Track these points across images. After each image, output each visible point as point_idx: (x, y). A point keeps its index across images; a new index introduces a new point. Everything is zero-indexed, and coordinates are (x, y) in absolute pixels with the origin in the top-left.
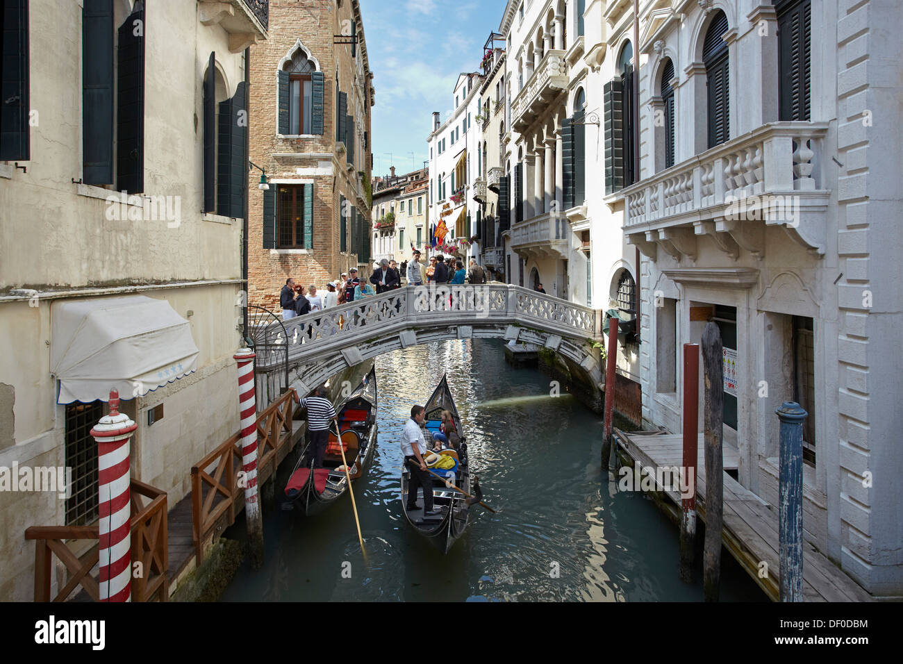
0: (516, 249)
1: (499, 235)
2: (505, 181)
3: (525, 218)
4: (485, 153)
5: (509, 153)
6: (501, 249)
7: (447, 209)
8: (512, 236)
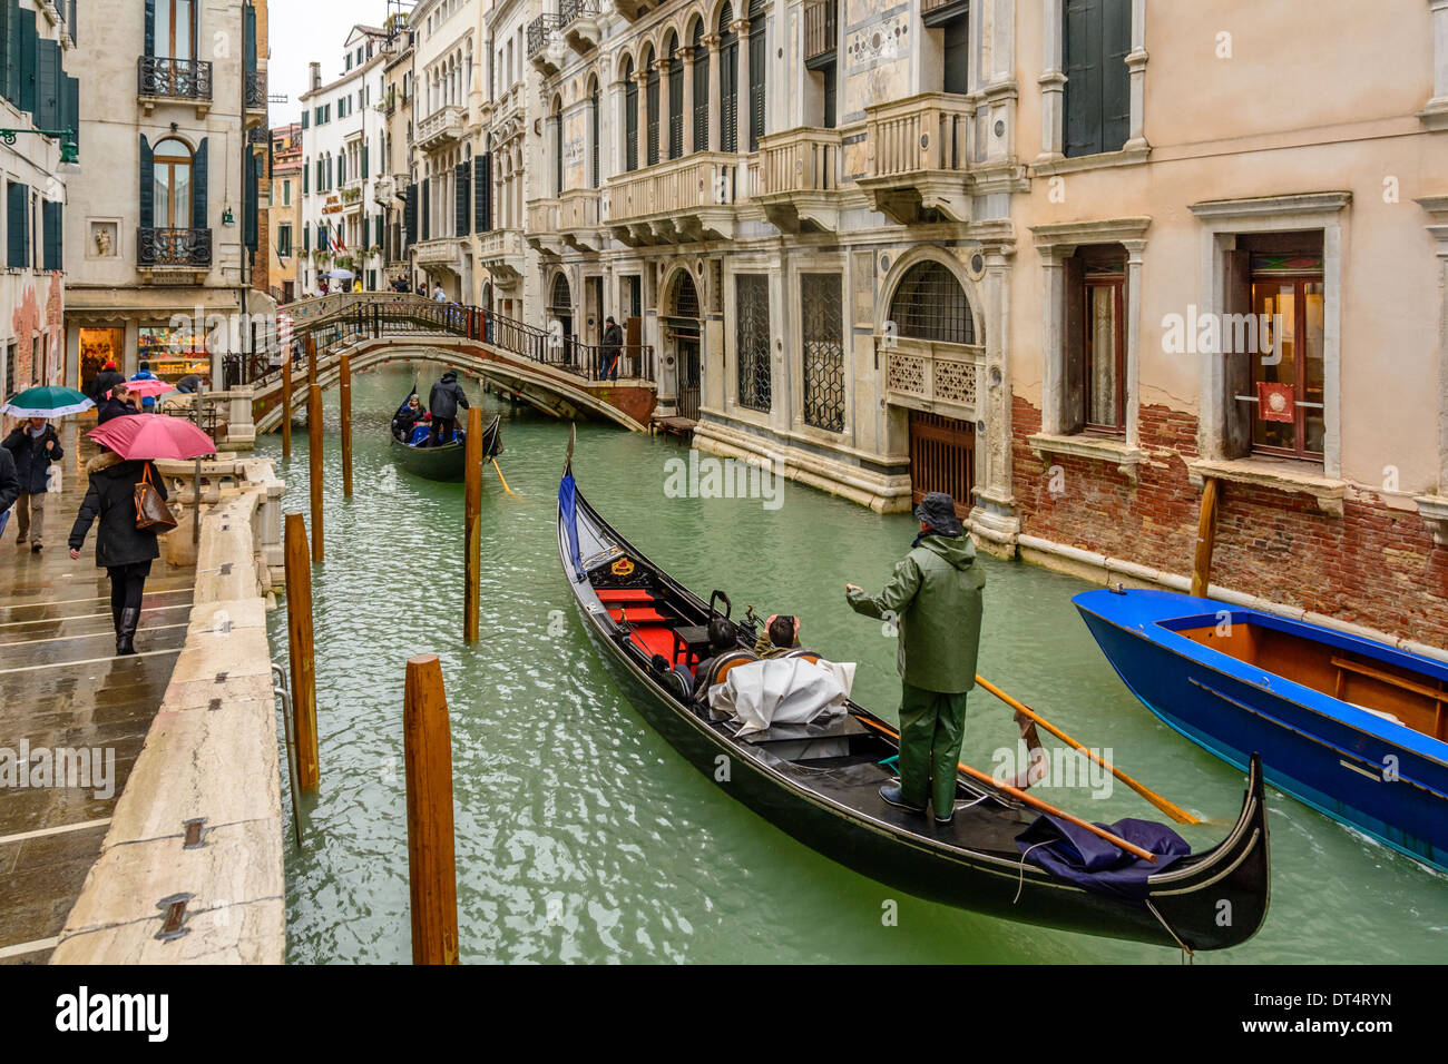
0: (422, 265)
1: (406, 248)
2: (412, 190)
3: (431, 238)
4: (389, 145)
5: (417, 163)
6: (407, 263)
7: (333, 205)
8: (419, 251)
